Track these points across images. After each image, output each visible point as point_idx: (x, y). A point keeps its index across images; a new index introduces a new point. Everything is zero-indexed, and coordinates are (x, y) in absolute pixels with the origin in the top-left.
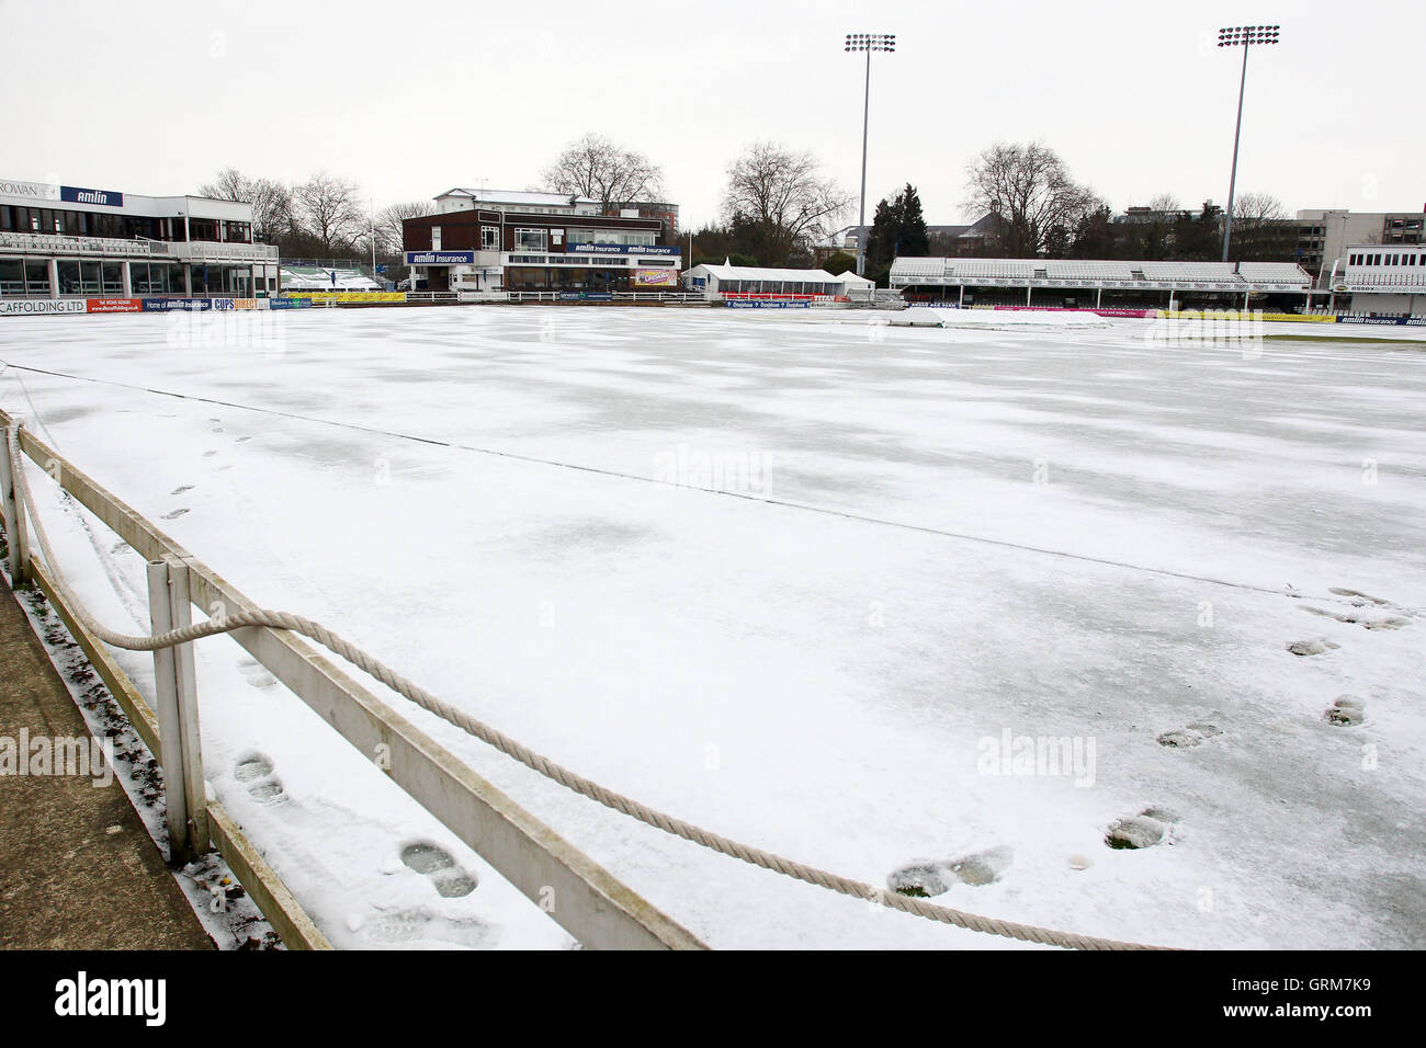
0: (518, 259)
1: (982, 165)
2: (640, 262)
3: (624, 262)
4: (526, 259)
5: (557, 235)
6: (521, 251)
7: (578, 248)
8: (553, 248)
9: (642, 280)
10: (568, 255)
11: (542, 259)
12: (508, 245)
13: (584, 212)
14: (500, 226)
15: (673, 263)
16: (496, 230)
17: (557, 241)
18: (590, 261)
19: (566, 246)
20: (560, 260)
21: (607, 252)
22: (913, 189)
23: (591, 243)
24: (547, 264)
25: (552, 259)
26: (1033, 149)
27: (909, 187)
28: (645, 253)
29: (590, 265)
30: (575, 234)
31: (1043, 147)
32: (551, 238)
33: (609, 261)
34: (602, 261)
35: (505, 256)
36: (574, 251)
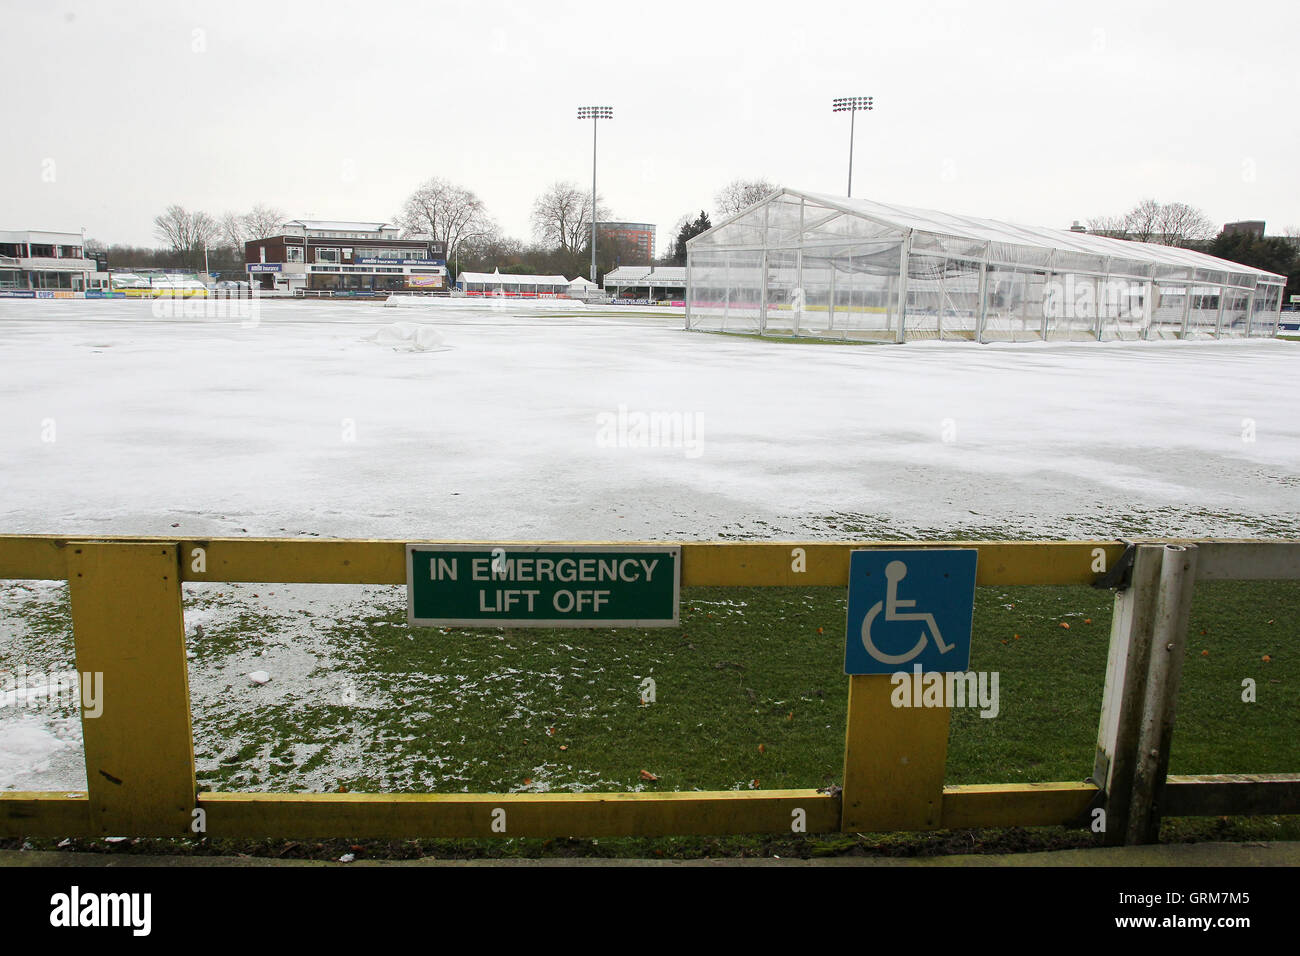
0: (320, 268)
2: (412, 271)
3: (401, 270)
4: (326, 269)
5: (347, 253)
6: (321, 263)
7: (364, 261)
8: (344, 261)
9: (414, 283)
10: (356, 266)
11: (337, 269)
12: (310, 259)
14: (304, 246)
15: (438, 271)
16: (301, 249)
17: (348, 256)
18: (375, 270)
19: (355, 259)
20: (352, 269)
21: (387, 264)
23: (377, 258)
24: (341, 272)
25: (345, 269)
28: (417, 265)
29: (375, 273)
30: (360, 252)
32: (342, 254)
33: (389, 270)
34: (384, 270)
35: (308, 268)
36: (361, 263)
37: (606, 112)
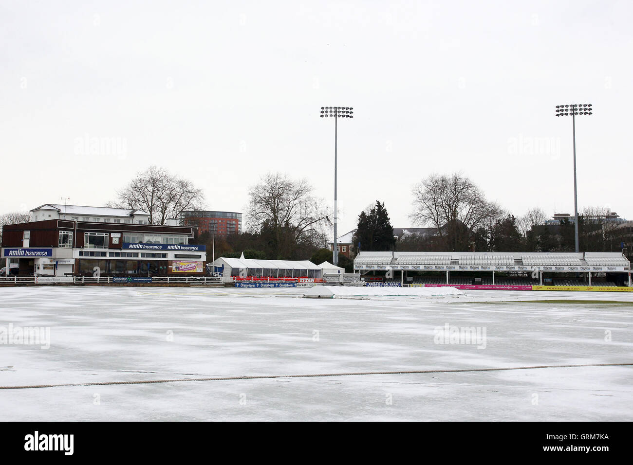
0: (87, 253)
1: (423, 189)
2: (176, 256)
3: (164, 256)
4: (92, 254)
5: (116, 237)
6: (89, 248)
7: (131, 246)
8: (112, 246)
9: (177, 268)
10: (124, 251)
11: (104, 254)
12: (79, 244)
13: (140, 221)
14: (73, 231)
15: (200, 257)
16: (70, 234)
17: (116, 241)
18: (140, 255)
19: (122, 245)
20: (118, 254)
21: (152, 249)
22: (381, 204)
23: (141, 243)
24: (108, 257)
25: (111, 254)
26: (456, 179)
27: (379, 203)
28: (180, 250)
29: (140, 258)
30: (129, 237)
31: (463, 177)
32: (111, 239)
33: (154, 255)
34: (148, 255)
35: (76, 254)
36: (128, 248)
37: (347, 112)
